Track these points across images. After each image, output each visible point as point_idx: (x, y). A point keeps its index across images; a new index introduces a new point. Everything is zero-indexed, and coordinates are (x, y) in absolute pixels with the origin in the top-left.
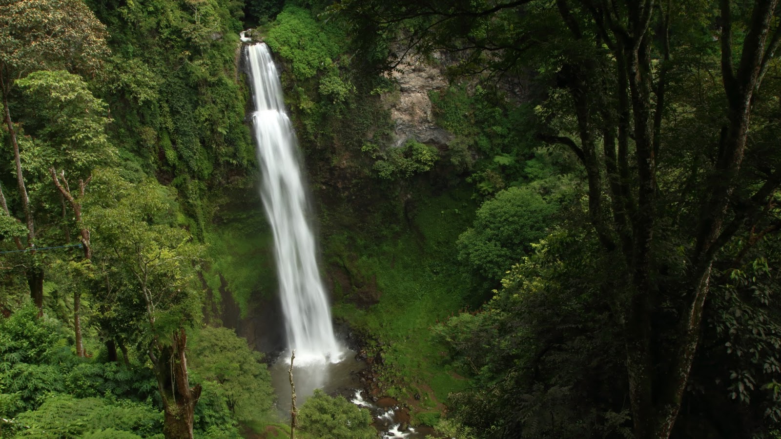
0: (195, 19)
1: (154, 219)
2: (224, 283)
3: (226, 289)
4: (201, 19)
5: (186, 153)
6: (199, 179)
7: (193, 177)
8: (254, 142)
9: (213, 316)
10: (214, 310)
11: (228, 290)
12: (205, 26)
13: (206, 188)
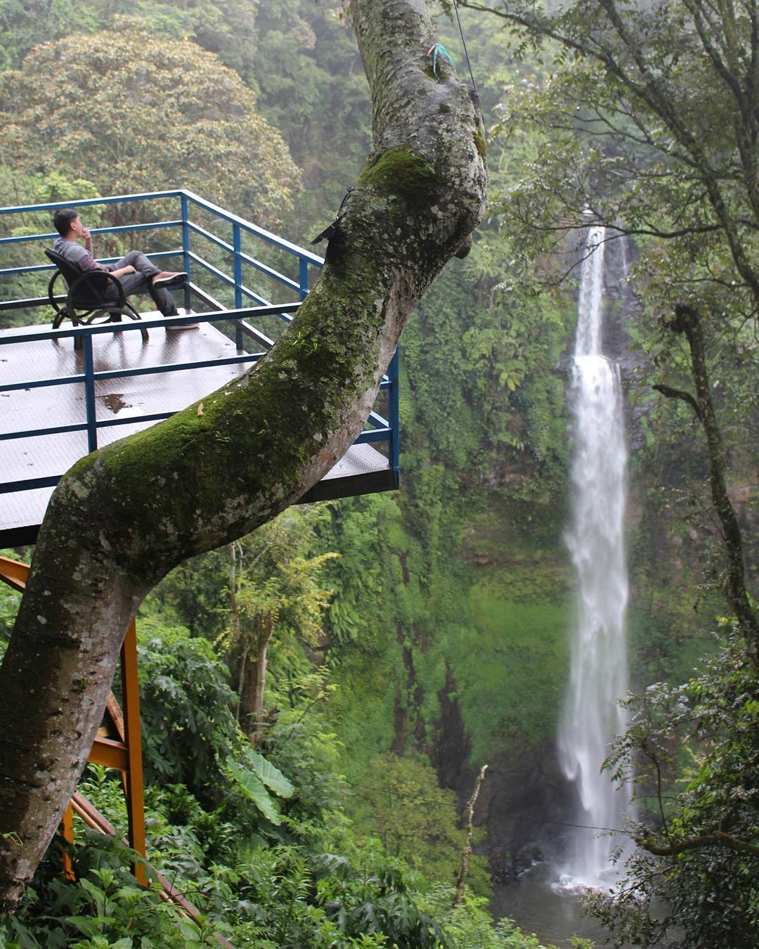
0: (500, 164)
1: (344, 526)
2: (450, 685)
3: (451, 695)
4: (510, 167)
5: (433, 412)
6: (447, 466)
7: (435, 460)
8: (568, 416)
9: (414, 745)
10: (420, 734)
11: (456, 699)
12: (514, 179)
13: (457, 487)
